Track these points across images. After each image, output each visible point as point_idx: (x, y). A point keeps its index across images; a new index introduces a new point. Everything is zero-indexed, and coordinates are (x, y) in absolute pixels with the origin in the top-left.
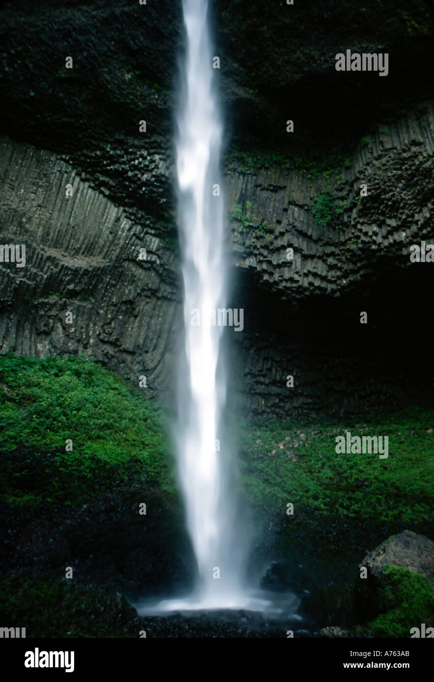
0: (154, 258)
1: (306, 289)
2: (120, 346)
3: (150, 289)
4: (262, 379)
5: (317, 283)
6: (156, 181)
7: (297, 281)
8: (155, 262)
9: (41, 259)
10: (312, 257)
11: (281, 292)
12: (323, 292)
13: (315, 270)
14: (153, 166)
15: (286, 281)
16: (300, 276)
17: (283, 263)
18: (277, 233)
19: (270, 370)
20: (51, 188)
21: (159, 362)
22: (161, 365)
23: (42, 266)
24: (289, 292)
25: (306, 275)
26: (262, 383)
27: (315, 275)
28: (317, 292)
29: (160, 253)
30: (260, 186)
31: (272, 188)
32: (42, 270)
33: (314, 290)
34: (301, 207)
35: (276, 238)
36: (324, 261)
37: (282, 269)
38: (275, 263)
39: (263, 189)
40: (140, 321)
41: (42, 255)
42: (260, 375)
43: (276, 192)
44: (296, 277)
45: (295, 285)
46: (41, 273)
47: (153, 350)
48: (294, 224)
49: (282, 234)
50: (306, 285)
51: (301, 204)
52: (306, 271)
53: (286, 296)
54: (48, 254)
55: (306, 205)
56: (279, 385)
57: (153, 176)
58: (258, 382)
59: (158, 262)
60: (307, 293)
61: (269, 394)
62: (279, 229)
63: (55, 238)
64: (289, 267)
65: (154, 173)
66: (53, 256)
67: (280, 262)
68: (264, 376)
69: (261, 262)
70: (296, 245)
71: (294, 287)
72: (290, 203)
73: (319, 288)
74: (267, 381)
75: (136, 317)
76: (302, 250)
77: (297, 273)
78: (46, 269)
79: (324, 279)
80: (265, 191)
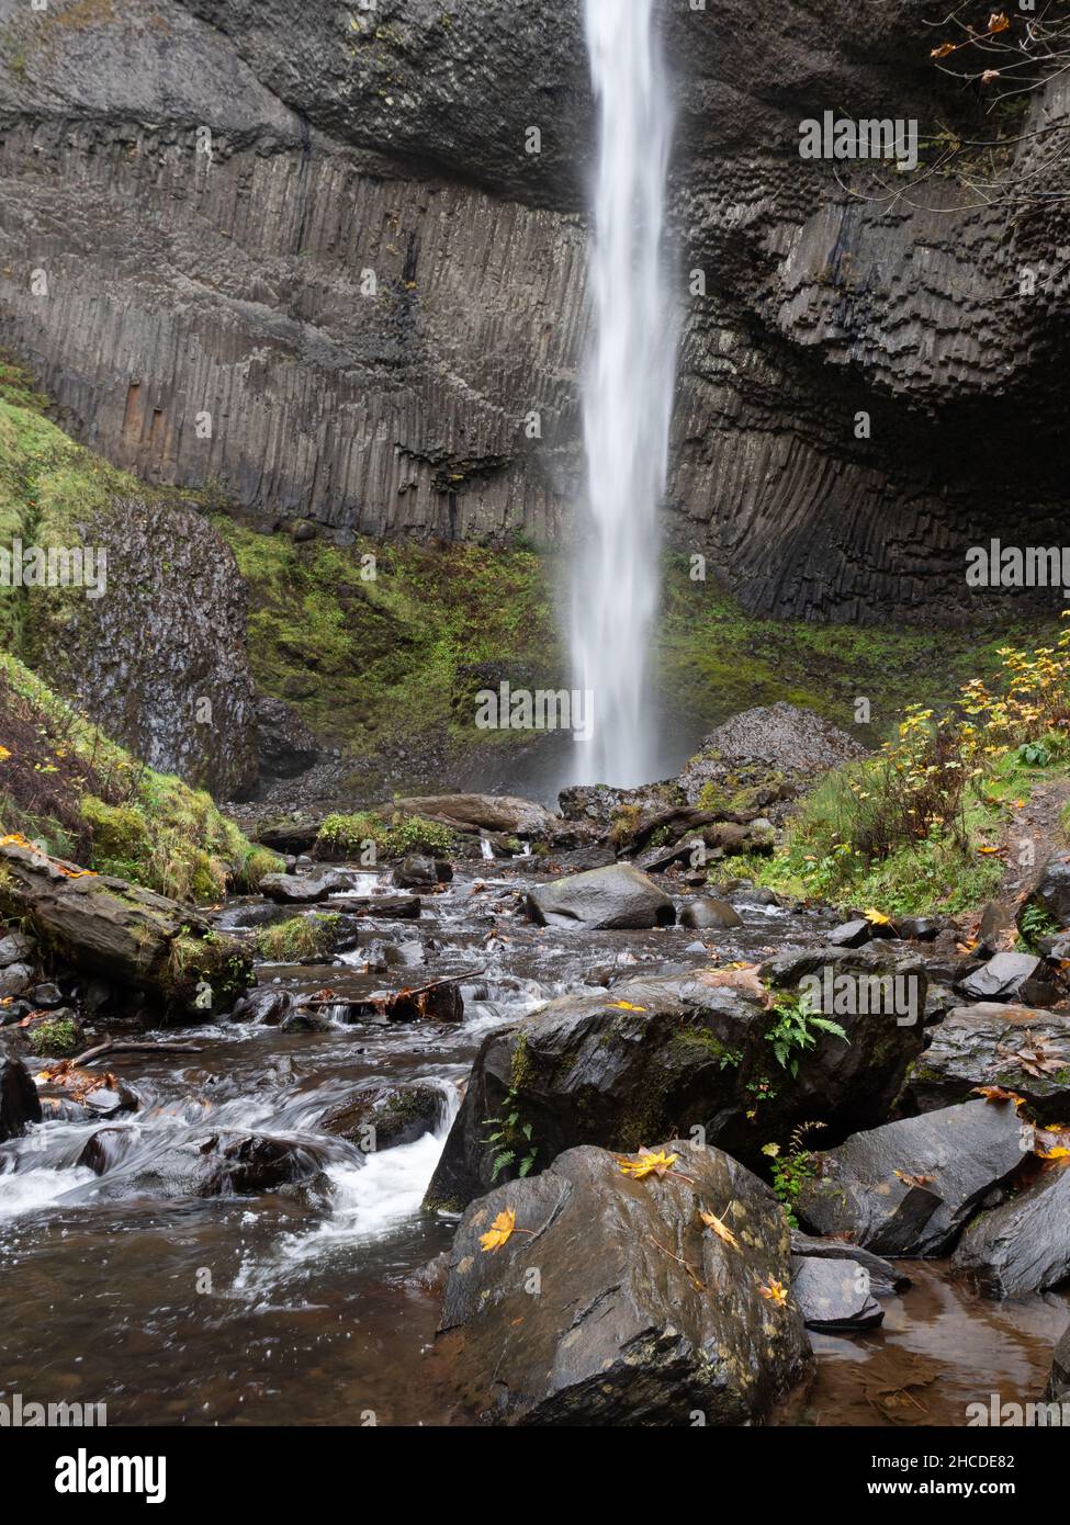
0: (726, 364)
1: (945, 389)
2: (687, 512)
3: (727, 417)
4: (915, 548)
5: (962, 375)
6: (708, 237)
7: (929, 377)
8: (728, 372)
9: (549, 386)
10: (953, 332)
11: (904, 399)
12: (976, 390)
13: (958, 355)
14: (700, 213)
15: (911, 378)
16: (932, 367)
17: (904, 348)
18: (893, 298)
19: (928, 531)
20: (557, 272)
21: (746, 532)
22: (749, 536)
23: (551, 396)
24: (917, 396)
25: (944, 364)
26: (917, 556)
27: (959, 362)
28: (965, 391)
29: (733, 355)
30: (870, 220)
31: (888, 221)
32: (552, 404)
33: (959, 388)
34: (935, 247)
35: (893, 307)
36: (975, 336)
37: (904, 359)
38: (891, 350)
39: (874, 226)
40: (716, 469)
41: (550, 380)
42: (912, 543)
43: (897, 226)
44: (926, 370)
45: (925, 384)
46: (551, 409)
47: (738, 513)
48: (924, 280)
49: (902, 299)
50: (944, 382)
51: (934, 242)
52: (942, 358)
53: (915, 405)
54: (557, 378)
55: (944, 242)
56: (946, 556)
57: (703, 230)
58: (910, 554)
59: (734, 371)
60: (948, 395)
61: (931, 573)
62: (897, 291)
63: (568, 350)
64: (915, 353)
65: (703, 225)
66: (567, 379)
67: (899, 348)
68: (920, 543)
69: (869, 351)
70: (925, 315)
71: (924, 388)
72: (917, 243)
73: (964, 384)
74: (925, 550)
75: (709, 463)
76: (935, 322)
77: (927, 362)
78: (556, 403)
79: (974, 366)
80: (878, 228)
